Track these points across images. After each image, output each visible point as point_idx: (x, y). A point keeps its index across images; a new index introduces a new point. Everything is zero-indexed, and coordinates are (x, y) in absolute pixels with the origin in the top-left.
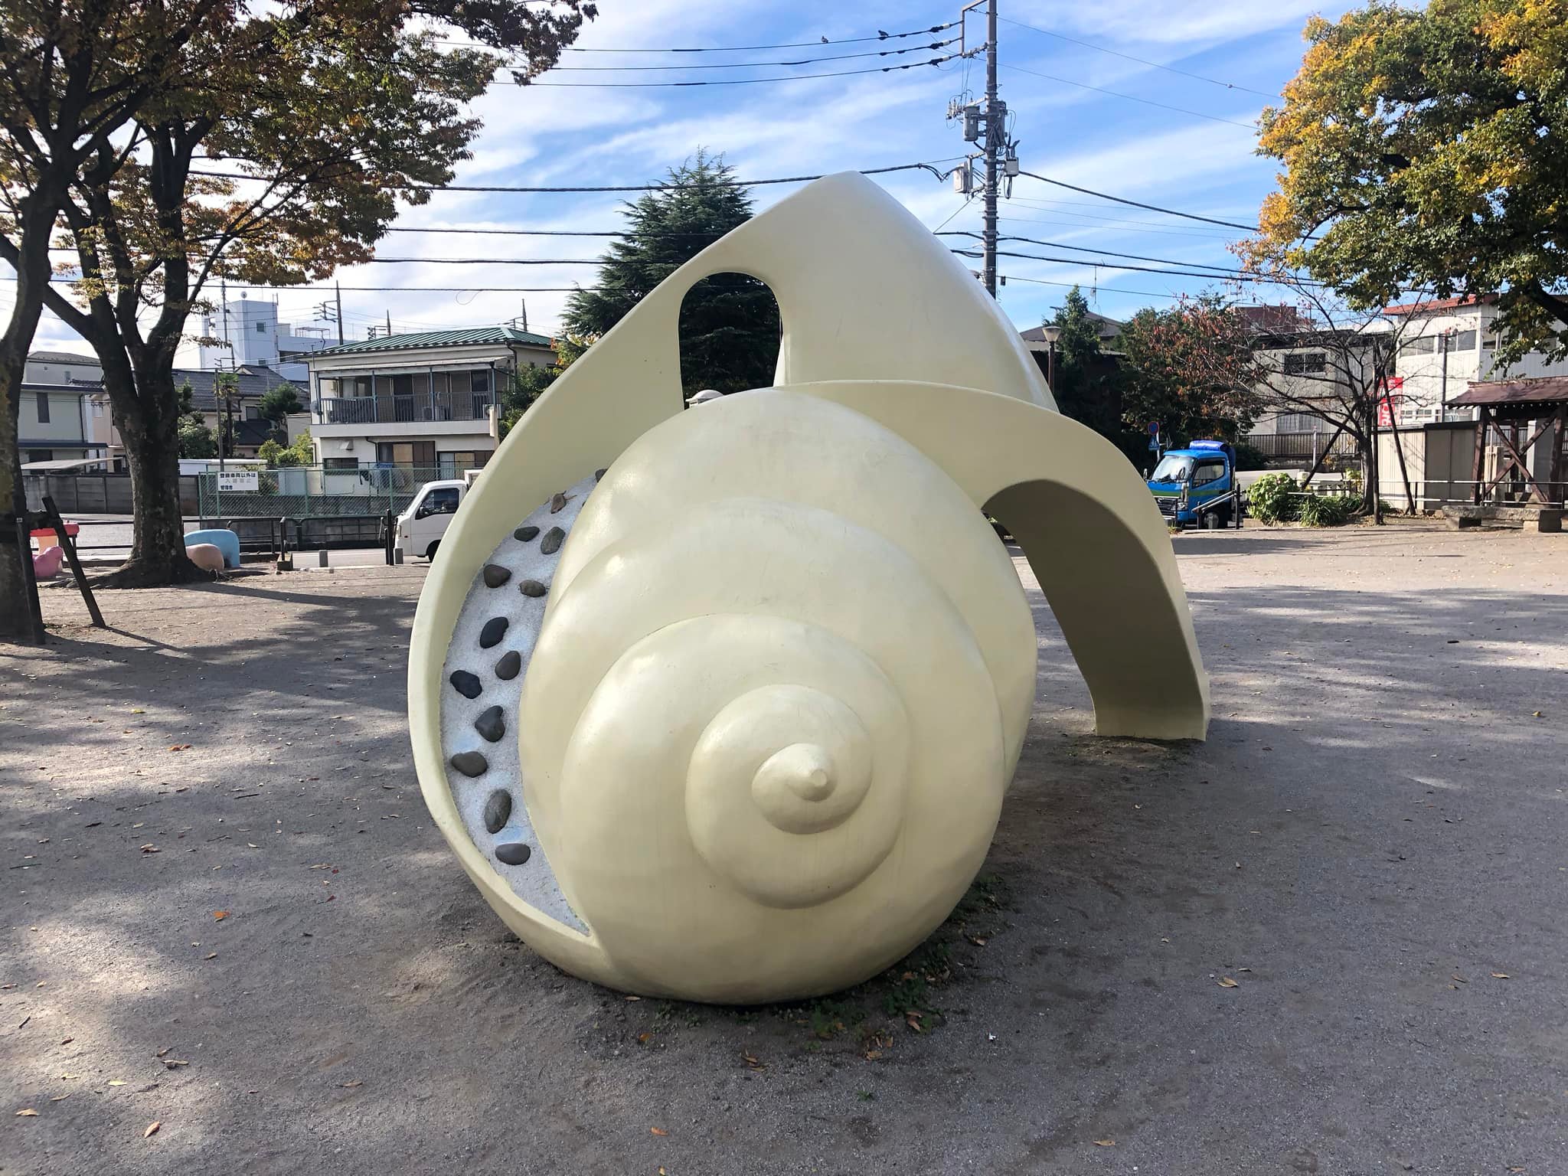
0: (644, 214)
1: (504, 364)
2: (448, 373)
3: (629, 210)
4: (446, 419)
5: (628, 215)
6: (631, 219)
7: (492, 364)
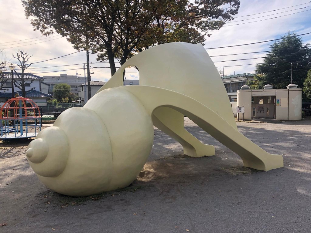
0: (274, 47)
1: (245, 81)
2: (234, 83)
3: (270, 46)
4: (233, 92)
5: (270, 47)
6: (271, 48)
7: (242, 81)
